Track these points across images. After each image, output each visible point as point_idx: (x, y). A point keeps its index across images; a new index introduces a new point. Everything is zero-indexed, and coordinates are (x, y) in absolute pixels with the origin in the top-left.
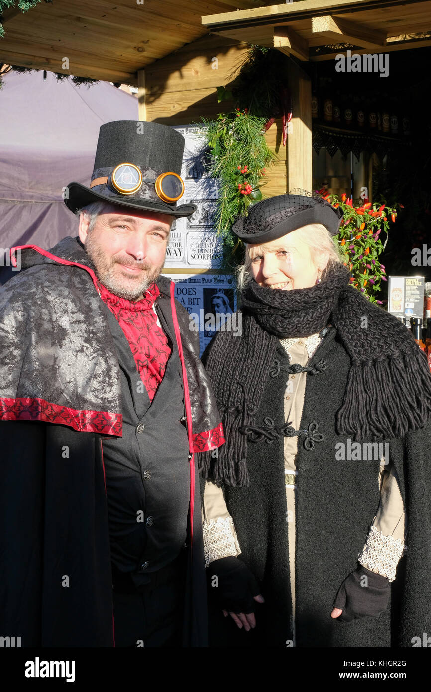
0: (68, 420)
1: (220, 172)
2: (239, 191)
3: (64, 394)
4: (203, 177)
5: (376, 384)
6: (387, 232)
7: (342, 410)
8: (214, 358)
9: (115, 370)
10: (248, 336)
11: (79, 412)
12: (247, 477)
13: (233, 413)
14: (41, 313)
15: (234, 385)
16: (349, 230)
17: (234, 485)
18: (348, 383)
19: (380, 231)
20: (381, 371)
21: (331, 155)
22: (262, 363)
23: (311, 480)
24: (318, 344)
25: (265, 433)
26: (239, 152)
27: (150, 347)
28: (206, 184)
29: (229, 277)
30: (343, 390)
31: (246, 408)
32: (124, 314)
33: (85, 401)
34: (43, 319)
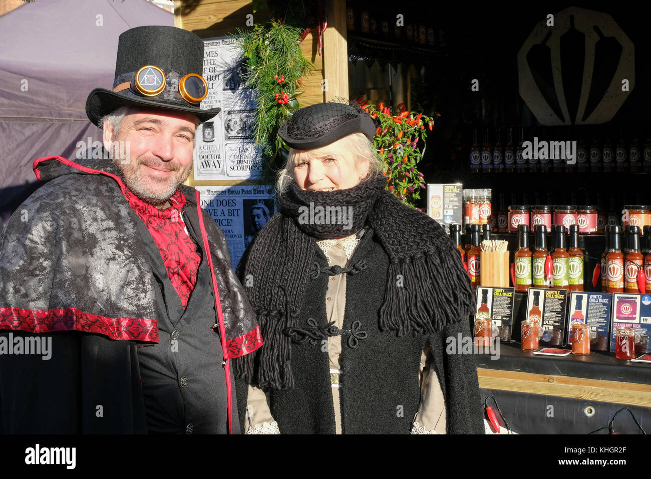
0: (104, 329)
1: (256, 82)
2: (276, 100)
3: (98, 303)
4: (240, 88)
5: (415, 281)
6: (425, 141)
7: (384, 307)
8: (253, 262)
9: (148, 277)
10: (287, 240)
11: (114, 320)
12: (292, 380)
13: (275, 316)
14: (70, 222)
15: (275, 289)
16: (388, 139)
17: (280, 388)
18: (388, 281)
19: (418, 139)
20: (419, 268)
21: (369, 67)
22: (302, 266)
23: (355, 378)
24: (355, 246)
25: (309, 333)
26: (276, 62)
27: (180, 254)
28: (243, 94)
29: (268, 187)
30: (383, 288)
31: (289, 311)
32: (152, 221)
33: (120, 309)
34: (73, 228)
